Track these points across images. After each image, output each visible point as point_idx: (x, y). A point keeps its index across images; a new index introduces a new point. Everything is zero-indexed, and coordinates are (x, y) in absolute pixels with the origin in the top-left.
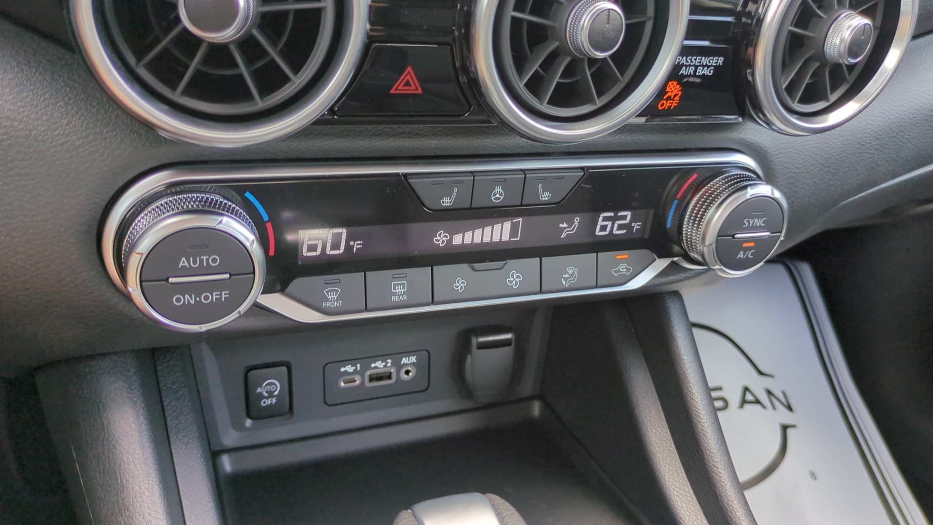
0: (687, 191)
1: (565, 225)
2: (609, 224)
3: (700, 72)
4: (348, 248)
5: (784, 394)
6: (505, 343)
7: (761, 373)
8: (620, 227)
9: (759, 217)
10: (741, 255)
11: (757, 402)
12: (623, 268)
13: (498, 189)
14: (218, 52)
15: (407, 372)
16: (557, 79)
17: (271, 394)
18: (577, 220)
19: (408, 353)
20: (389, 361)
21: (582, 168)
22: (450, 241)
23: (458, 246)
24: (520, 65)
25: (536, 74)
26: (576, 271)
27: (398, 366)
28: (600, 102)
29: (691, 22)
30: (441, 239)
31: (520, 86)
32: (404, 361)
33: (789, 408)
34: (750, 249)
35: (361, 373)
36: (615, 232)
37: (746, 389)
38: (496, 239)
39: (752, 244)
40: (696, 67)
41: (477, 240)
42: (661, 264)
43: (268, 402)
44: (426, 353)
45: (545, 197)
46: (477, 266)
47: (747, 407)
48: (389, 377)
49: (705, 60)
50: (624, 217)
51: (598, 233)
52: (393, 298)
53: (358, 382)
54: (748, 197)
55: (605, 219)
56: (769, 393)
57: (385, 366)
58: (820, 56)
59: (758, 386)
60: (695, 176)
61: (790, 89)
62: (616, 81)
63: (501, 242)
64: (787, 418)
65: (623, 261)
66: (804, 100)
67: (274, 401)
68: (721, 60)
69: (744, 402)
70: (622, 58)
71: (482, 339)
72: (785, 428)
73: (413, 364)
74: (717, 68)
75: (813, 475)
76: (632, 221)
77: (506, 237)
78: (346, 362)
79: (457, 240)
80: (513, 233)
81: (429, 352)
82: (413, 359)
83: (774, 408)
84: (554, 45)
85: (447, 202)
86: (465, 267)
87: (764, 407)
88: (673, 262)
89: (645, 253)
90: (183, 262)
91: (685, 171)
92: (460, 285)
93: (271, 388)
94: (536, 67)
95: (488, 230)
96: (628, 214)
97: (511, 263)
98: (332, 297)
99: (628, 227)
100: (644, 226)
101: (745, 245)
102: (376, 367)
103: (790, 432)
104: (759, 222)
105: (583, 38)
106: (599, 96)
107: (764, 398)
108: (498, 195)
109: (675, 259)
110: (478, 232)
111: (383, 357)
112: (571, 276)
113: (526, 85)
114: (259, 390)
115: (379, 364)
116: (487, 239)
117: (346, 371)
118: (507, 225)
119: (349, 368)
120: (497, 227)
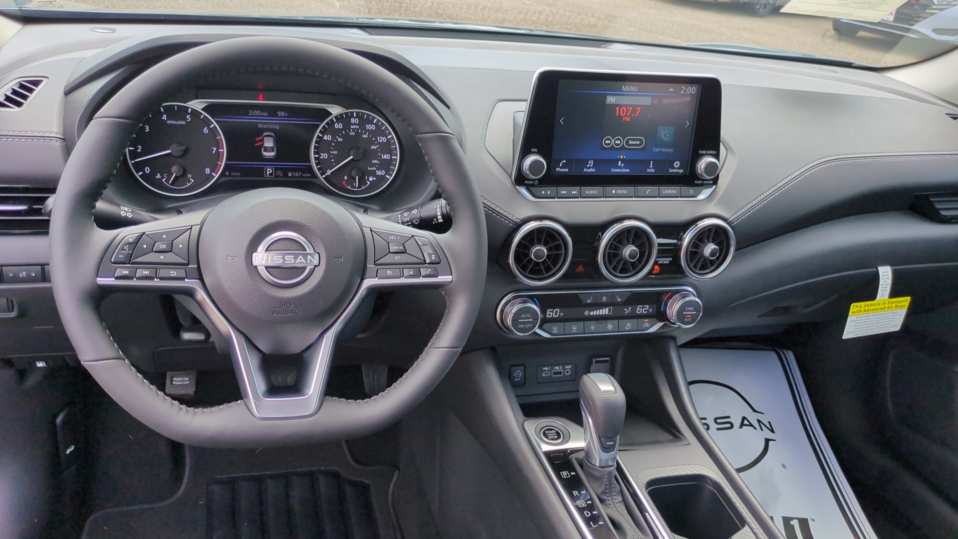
0: (668, 298)
1: (626, 309)
2: (641, 309)
3: (664, 262)
4: (559, 315)
5: (769, 423)
6: (607, 361)
7: (754, 411)
8: (645, 311)
9: (692, 307)
10: (686, 320)
11: (751, 425)
12: (646, 324)
13: (604, 297)
14: (537, 264)
15: (568, 372)
16: (621, 266)
17: (518, 377)
18: (630, 308)
19: (568, 364)
20: (561, 367)
21: (631, 291)
22: (589, 314)
23: (592, 315)
24: (610, 264)
25: (615, 265)
26: (630, 325)
27: (564, 369)
28: (633, 273)
29: (659, 250)
30: (587, 313)
31: (611, 269)
32: (566, 367)
33: (772, 431)
34: (689, 318)
35: (550, 371)
36: (643, 312)
37: (744, 418)
38: (604, 313)
39: (690, 316)
40: (663, 261)
41: (598, 314)
42: (660, 324)
43: (517, 379)
44: (574, 365)
45: (619, 300)
46: (598, 322)
47: (744, 427)
48: (560, 373)
49: (665, 259)
50: (646, 307)
51: (637, 312)
52: (573, 331)
53: (549, 375)
54: (686, 300)
55: (640, 308)
56: (759, 421)
57: (559, 369)
58: (703, 256)
59: (753, 418)
60: (670, 294)
61: (695, 266)
62: (638, 266)
63: (605, 315)
64: (770, 435)
65: (646, 322)
66: (701, 269)
67: (519, 379)
68: (671, 259)
69: (742, 425)
70: (639, 260)
71: (597, 359)
72: (767, 441)
73: (570, 369)
74: (670, 261)
75: (784, 466)
76: (649, 308)
77: (607, 313)
78: (545, 366)
79: (592, 313)
80: (609, 312)
81: (576, 364)
82: (570, 367)
83: (762, 430)
84: (620, 258)
85: (589, 301)
86: (594, 322)
87: (755, 428)
88: (665, 324)
89: (655, 320)
90: (522, 316)
91: (667, 292)
92: (593, 328)
93: (518, 374)
94: (615, 263)
95: (601, 310)
96: (648, 306)
97: (609, 321)
98: (555, 330)
99: (648, 310)
100: (653, 311)
101: (687, 316)
102: (556, 369)
103: (770, 442)
104: (691, 309)
105: (627, 256)
106: (633, 270)
107: (756, 424)
108: (604, 299)
109: (666, 322)
110: (598, 311)
111: (558, 365)
112: (629, 326)
113: (612, 269)
114: (514, 375)
115: (557, 368)
116: (601, 314)
117: (545, 370)
118: (607, 309)
119: (546, 369)
120: (604, 310)
